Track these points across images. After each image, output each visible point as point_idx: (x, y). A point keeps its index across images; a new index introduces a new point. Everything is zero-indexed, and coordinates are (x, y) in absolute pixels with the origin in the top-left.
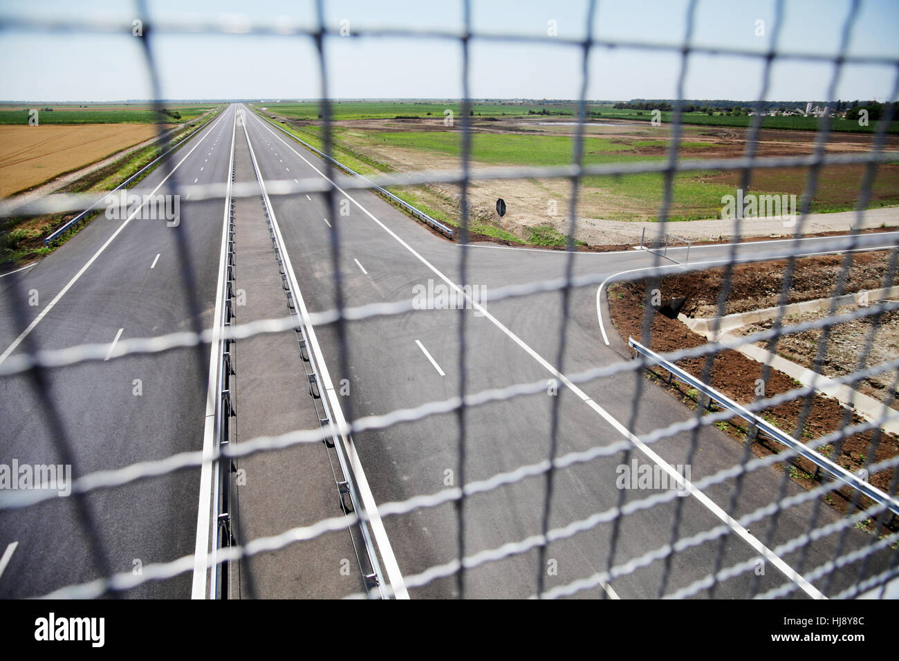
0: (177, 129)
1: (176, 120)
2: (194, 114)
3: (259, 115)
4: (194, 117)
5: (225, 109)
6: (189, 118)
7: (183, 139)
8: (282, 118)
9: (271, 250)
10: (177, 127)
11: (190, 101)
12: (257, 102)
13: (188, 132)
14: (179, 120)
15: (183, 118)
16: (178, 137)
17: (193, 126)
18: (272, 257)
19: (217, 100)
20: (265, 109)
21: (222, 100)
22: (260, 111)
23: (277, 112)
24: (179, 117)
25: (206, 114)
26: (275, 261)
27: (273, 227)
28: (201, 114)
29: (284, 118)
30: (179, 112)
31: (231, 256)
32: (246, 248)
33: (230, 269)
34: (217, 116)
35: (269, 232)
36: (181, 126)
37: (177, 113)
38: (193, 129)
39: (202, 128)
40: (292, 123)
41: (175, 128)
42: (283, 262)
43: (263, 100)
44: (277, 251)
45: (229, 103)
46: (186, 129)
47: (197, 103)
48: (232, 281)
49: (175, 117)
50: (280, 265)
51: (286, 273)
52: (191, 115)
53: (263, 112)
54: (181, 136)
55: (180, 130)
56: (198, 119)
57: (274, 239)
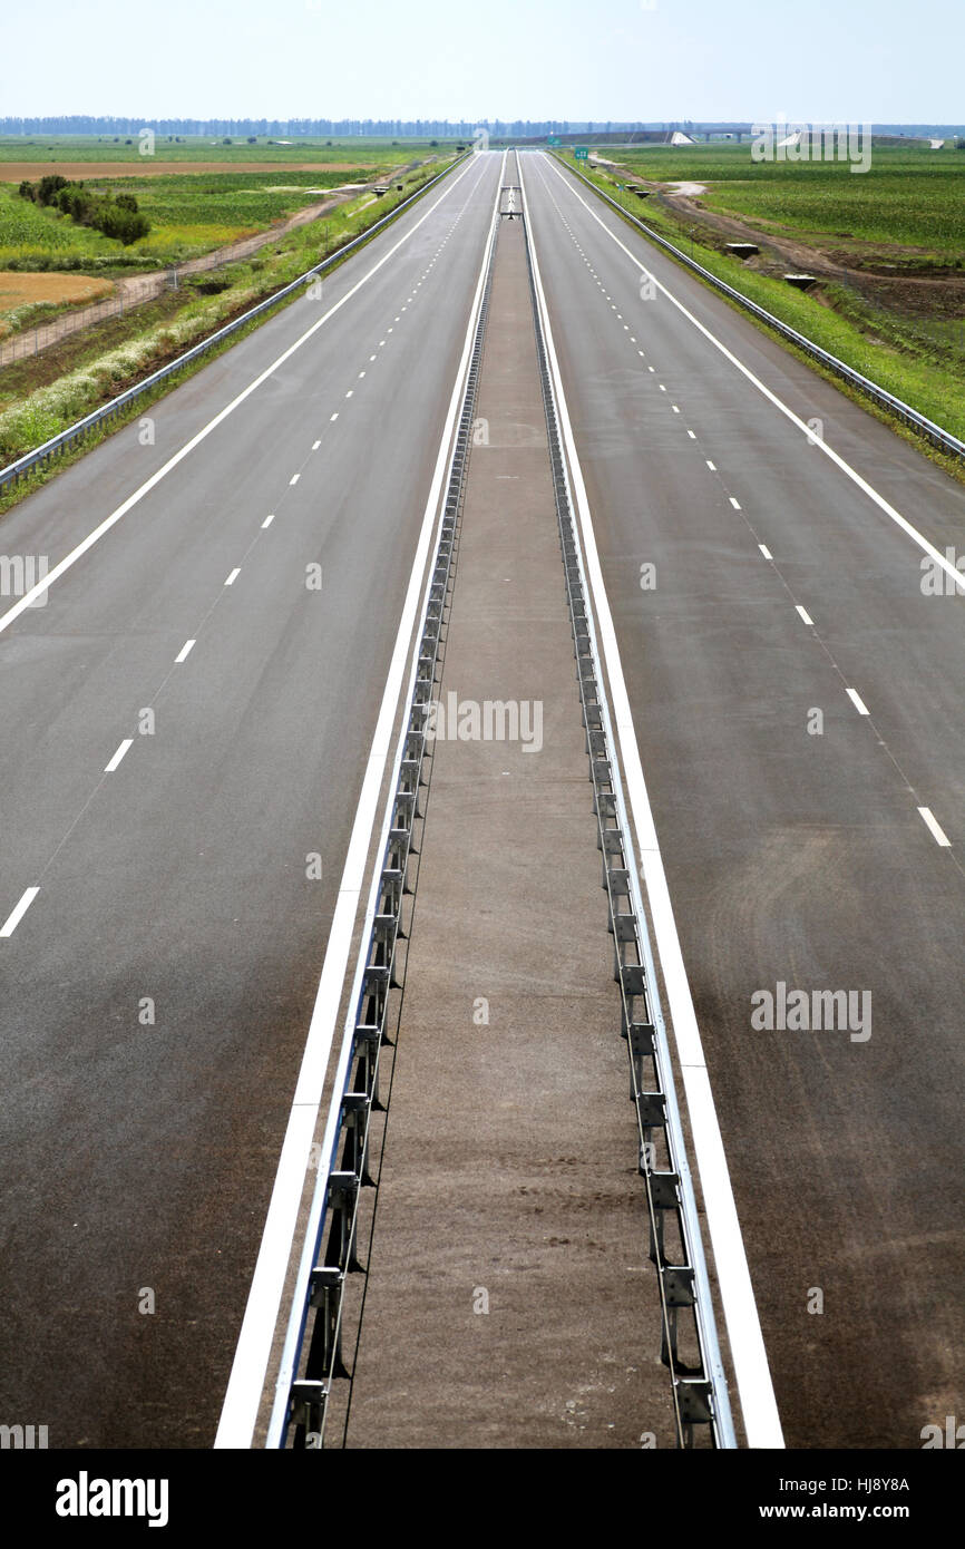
0: (113, 308)
1: (115, 249)
2: (228, 215)
3: (645, 229)
4: (224, 233)
5: (427, 184)
6: (195, 236)
7: (143, 372)
8: (796, 253)
9: (619, 1187)
10: (115, 294)
11: (214, 126)
12: (649, 139)
13: (177, 329)
14: (132, 251)
15: (162, 237)
16: (108, 362)
17: (213, 289)
18: (628, 1237)
19: (384, 127)
20: (690, 188)
21: (419, 127)
22: (661, 200)
23: (774, 211)
24: (132, 232)
25: (308, 215)
26: (644, 1269)
27: (656, 1019)
28: (273, 212)
29: (814, 257)
30: (143, 197)
31: (341, 1197)
32: (453, 1154)
33: (323, 1291)
34: (371, 229)
35: (620, 1050)
36: (140, 287)
37: (129, 204)
38: (213, 306)
39: (274, 298)
40: (865, 289)
41: (97, 299)
42: (701, 1287)
43: (688, 130)
44: (664, 1194)
45: (459, 144)
46: (164, 306)
47: (256, 136)
48: (327, 1386)
49: (110, 230)
50: (674, 1304)
51: (714, 1372)
52: (207, 216)
53: (675, 210)
54: (133, 351)
55: (130, 314)
56: (250, 245)
57: (652, 1112)
